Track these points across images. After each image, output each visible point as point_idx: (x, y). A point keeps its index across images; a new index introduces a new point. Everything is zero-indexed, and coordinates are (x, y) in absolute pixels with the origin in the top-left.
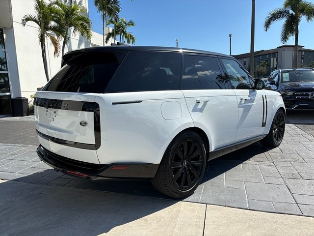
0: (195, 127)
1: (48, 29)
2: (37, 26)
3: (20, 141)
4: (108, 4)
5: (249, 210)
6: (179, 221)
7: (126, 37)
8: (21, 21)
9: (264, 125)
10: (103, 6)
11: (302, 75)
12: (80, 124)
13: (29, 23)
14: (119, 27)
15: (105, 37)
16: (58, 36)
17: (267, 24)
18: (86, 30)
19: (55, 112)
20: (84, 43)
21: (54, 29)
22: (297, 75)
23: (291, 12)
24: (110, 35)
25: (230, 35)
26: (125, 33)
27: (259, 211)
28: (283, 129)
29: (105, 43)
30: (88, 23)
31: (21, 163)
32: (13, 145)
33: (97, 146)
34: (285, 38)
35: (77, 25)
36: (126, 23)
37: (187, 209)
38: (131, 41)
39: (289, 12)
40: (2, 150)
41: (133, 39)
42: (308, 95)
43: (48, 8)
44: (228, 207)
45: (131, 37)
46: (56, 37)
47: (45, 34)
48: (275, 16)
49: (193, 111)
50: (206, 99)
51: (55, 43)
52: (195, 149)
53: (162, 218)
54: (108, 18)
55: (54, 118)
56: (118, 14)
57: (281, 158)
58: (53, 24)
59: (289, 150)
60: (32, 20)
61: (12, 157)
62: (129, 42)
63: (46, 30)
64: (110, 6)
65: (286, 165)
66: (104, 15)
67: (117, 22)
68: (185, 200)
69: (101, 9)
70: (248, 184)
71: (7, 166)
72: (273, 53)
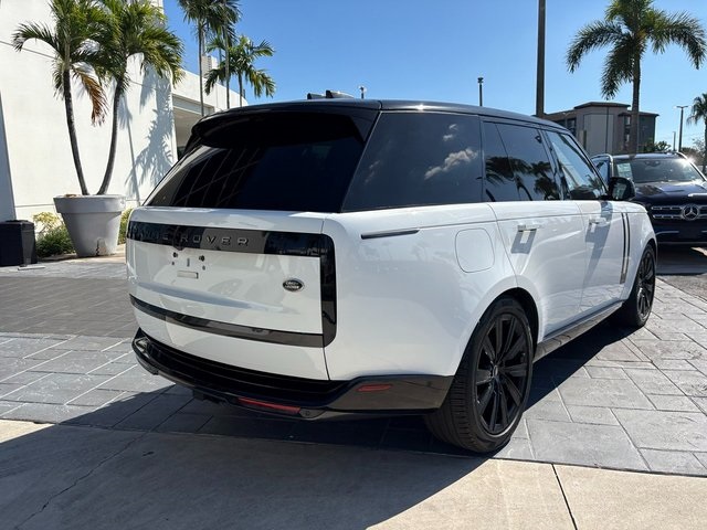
0: (518, 289)
1: (77, 58)
2: (51, 51)
3: (40, 325)
4: (209, 4)
5: (651, 473)
6: (508, 507)
7: (252, 80)
8: (10, 39)
9: (623, 279)
10: (199, 7)
11: (658, 168)
12: (284, 285)
13: (31, 43)
14: (236, 58)
15: (205, 80)
16: (101, 74)
17: (575, 57)
18: (170, 61)
19: (202, 258)
20: (155, 92)
21: (92, 59)
22: (648, 168)
23: (625, 30)
24: (215, 76)
25: (480, 80)
26: (249, 72)
27: (672, 474)
28: (651, 286)
29: (204, 94)
30: (175, 45)
31: (67, 379)
32: (26, 335)
33: (327, 337)
34: (610, 87)
35: (150, 49)
36: (251, 48)
37: (513, 478)
38: (264, 89)
39: (620, 31)
40: (4, 349)
41: (269, 85)
42: (679, 212)
43: (82, 10)
44: (603, 468)
45: (265, 81)
46: (96, 78)
47: (71, 71)
48: (591, 39)
49: (513, 252)
50: (534, 223)
51: (94, 91)
52: (516, 338)
53: (466, 500)
54: (211, 36)
55: (200, 271)
56: (234, 26)
57: (664, 352)
58: (90, 45)
59: (672, 334)
60: (39, 36)
61: (38, 366)
62: (258, 91)
63: (73, 62)
64: (215, 8)
65: (681, 367)
66: (201, 28)
67: (230, 45)
68: (497, 456)
69: (192, 15)
70: (619, 413)
71: (35, 388)
72: (569, 120)
